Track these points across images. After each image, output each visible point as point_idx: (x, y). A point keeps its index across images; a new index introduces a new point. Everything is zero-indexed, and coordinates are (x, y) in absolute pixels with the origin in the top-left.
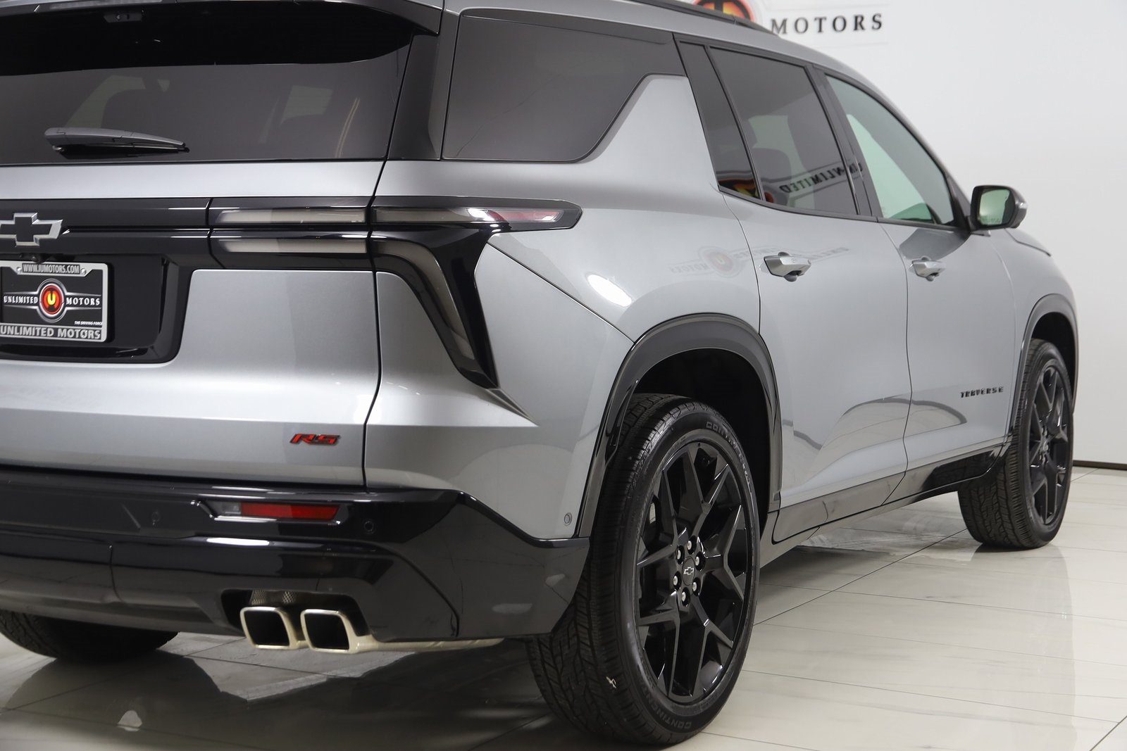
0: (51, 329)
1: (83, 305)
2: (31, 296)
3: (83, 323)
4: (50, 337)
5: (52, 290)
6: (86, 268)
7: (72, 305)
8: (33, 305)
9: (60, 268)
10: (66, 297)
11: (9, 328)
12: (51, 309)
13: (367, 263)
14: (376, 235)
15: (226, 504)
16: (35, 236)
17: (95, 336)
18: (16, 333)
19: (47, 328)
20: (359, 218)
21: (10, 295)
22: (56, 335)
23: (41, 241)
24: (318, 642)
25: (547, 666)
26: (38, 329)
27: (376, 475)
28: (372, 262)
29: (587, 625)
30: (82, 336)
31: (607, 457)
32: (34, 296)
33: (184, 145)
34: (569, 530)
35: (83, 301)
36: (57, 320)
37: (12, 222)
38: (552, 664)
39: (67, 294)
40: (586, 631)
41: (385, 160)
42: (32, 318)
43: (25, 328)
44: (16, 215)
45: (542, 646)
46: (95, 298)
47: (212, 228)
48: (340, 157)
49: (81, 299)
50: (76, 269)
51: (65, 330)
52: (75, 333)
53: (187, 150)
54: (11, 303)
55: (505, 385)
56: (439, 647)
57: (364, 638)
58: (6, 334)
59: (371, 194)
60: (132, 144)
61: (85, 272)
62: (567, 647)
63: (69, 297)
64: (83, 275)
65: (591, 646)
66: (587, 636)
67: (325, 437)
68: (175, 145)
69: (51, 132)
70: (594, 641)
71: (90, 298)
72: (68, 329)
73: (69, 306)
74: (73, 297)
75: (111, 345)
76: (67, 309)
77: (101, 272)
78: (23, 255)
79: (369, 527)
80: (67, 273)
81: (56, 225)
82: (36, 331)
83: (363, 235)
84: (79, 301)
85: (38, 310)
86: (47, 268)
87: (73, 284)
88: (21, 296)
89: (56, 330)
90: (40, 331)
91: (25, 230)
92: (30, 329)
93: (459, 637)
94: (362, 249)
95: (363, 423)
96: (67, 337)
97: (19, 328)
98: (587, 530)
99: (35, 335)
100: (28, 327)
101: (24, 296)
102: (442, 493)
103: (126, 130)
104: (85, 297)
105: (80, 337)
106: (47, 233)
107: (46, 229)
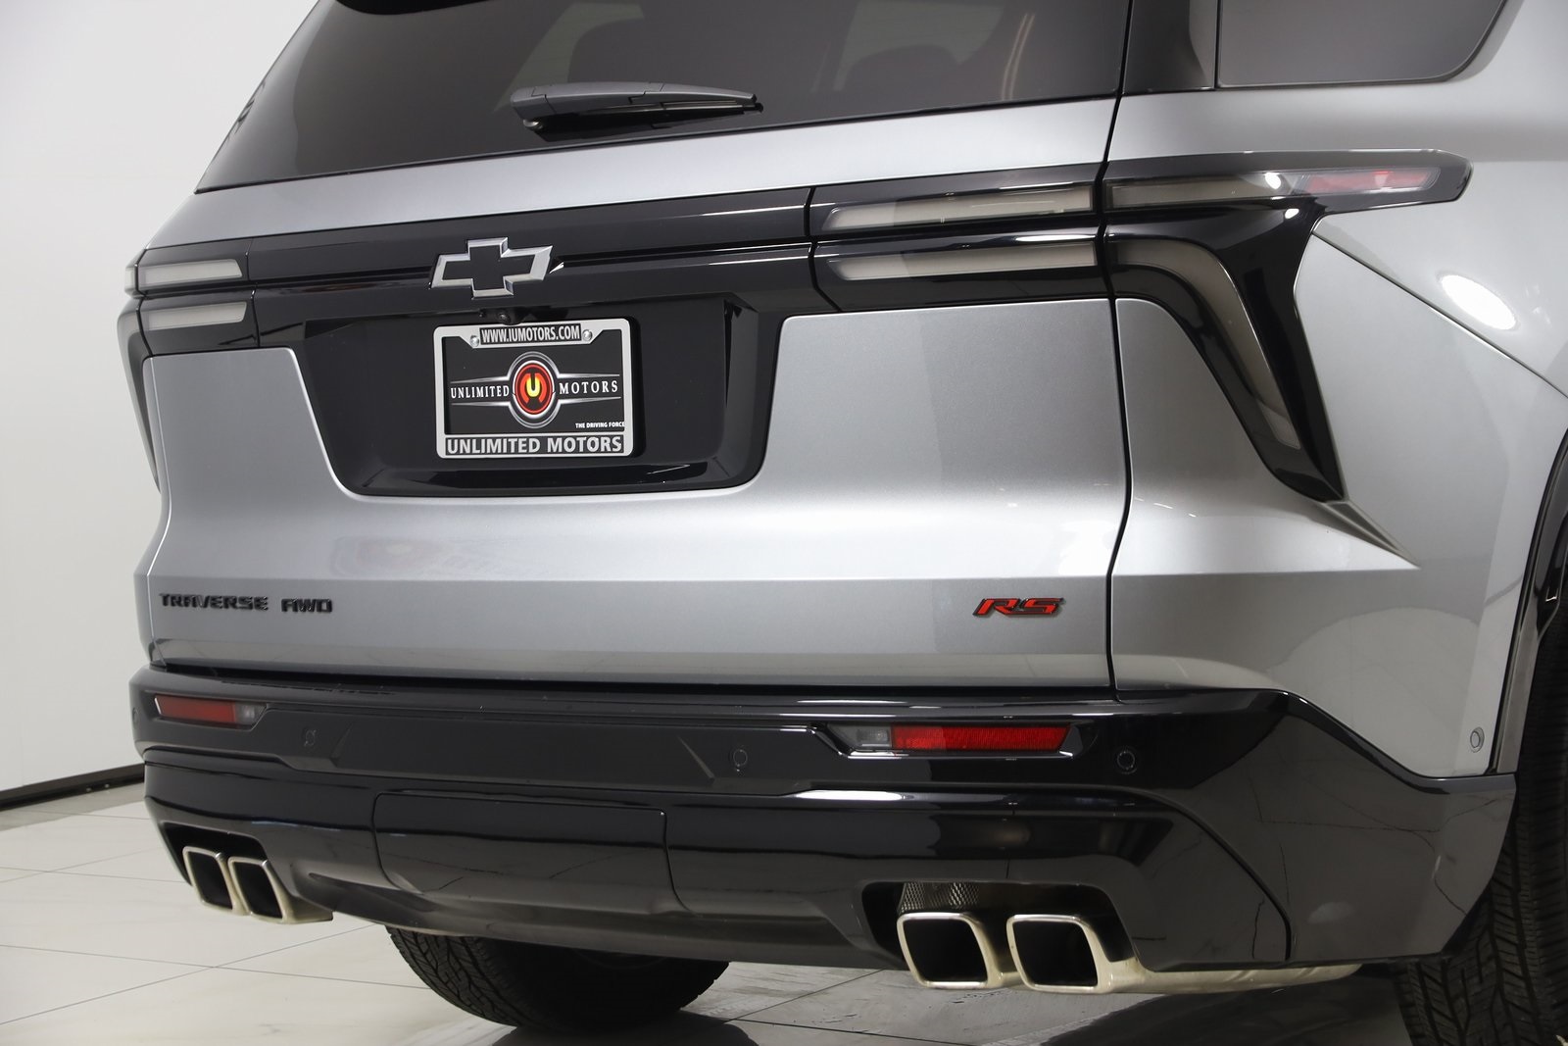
0: (534, 440)
1: (590, 394)
2: (496, 384)
3: (591, 425)
4: (533, 452)
5: (533, 371)
6: (592, 329)
7: (570, 396)
8: (502, 399)
9: (546, 332)
10: (558, 381)
11: (462, 442)
12: (534, 404)
13: (1099, 284)
14: (1112, 231)
15: (863, 729)
16: (505, 278)
17: (612, 446)
18: (474, 451)
19: (528, 438)
20: (1082, 202)
21: (461, 386)
22: (543, 449)
23: (517, 286)
24: (1040, 972)
25: (1437, 1017)
26: (513, 441)
27: (1134, 667)
28: (1108, 283)
29: (1514, 939)
30: (590, 448)
31: (1540, 624)
32: (502, 383)
33: (754, 98)
34: (1478, 762)
35: (589, 387)
36: (544, 423)
37: (466, 257)
38: (1447, 1013)
39: (560, 376)
40: (1513, 950)
41: (1118, 96)
42: (502, 422)
43: (490, 441)
44: (472, 244)
45: (1426, 979)
46: (610, 380)
47: (815, 240)
48: (1011, 99)
49: (585, 384)
50: (574, 332)
51: (559, 440)
52: (578, 443)
53: (759, 107)
54: (465, 400)
55: (1358, 493)
56: (1247, 982)
57: (1120, 965)
58: (458, 453)
59: (1100, 159)
60: (662, 104)
61: (591, 335)
62: (1476, 980)
63: (564, 381)
64: (586, 341)
65: (1526, 978)
66: (1516, 959)
67: (1038, 602)
68: (739, 101)
69: (522, 96)
70: (1530, 968)
71: (599, 380)
72: (564, 438)
73: (564, 397)
74: (570, 381)
75: (642, 462)
76: (561, 402)
77: (619, 332)
78: (483, 314)
79: (1126, 760)
80: (560, 340)
81: (542, 255)
82: (509, 444)
83: (1092, 232)
84: (582, 387)
85: (511, 408)
86: (523, 334)
87: (569, 357)
88: (480, 385)
89: (544, 441)
90: (517, 444)
91: (489, 268)
92: (498, 441)
93: (1291, 961)
94: (1088, 259)
95: (1104, 573)
96: (564, 452)
97: (479, 441)
98: (1510, 761)
99: (509, 452)
100: (494, 439)
101: (484, 385)
102: (1255, 695)
103: (651, 80)
104: (590, 380)
105: (586, 450)
106: (528, 271)
107: (525, 264)
